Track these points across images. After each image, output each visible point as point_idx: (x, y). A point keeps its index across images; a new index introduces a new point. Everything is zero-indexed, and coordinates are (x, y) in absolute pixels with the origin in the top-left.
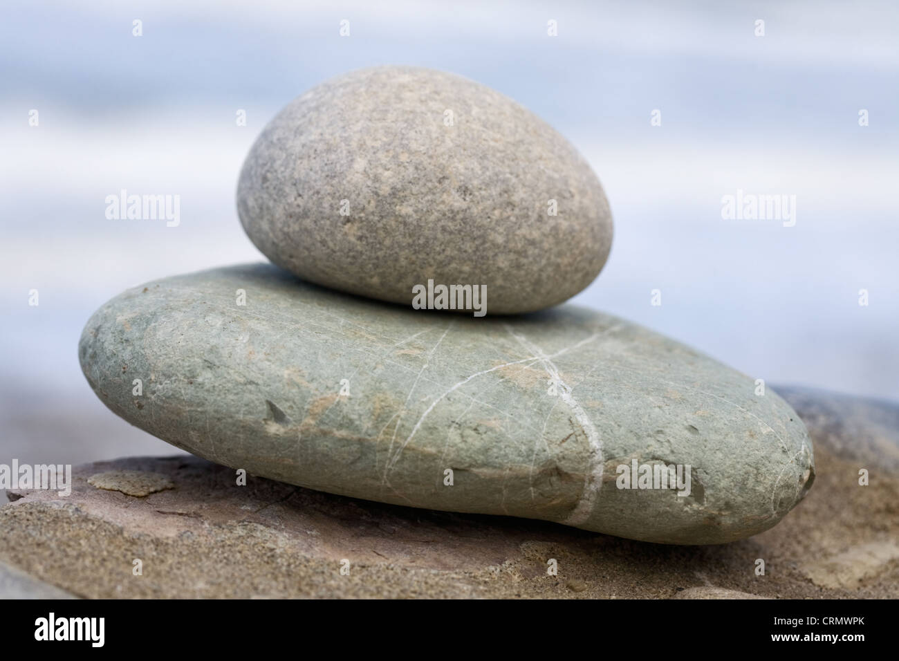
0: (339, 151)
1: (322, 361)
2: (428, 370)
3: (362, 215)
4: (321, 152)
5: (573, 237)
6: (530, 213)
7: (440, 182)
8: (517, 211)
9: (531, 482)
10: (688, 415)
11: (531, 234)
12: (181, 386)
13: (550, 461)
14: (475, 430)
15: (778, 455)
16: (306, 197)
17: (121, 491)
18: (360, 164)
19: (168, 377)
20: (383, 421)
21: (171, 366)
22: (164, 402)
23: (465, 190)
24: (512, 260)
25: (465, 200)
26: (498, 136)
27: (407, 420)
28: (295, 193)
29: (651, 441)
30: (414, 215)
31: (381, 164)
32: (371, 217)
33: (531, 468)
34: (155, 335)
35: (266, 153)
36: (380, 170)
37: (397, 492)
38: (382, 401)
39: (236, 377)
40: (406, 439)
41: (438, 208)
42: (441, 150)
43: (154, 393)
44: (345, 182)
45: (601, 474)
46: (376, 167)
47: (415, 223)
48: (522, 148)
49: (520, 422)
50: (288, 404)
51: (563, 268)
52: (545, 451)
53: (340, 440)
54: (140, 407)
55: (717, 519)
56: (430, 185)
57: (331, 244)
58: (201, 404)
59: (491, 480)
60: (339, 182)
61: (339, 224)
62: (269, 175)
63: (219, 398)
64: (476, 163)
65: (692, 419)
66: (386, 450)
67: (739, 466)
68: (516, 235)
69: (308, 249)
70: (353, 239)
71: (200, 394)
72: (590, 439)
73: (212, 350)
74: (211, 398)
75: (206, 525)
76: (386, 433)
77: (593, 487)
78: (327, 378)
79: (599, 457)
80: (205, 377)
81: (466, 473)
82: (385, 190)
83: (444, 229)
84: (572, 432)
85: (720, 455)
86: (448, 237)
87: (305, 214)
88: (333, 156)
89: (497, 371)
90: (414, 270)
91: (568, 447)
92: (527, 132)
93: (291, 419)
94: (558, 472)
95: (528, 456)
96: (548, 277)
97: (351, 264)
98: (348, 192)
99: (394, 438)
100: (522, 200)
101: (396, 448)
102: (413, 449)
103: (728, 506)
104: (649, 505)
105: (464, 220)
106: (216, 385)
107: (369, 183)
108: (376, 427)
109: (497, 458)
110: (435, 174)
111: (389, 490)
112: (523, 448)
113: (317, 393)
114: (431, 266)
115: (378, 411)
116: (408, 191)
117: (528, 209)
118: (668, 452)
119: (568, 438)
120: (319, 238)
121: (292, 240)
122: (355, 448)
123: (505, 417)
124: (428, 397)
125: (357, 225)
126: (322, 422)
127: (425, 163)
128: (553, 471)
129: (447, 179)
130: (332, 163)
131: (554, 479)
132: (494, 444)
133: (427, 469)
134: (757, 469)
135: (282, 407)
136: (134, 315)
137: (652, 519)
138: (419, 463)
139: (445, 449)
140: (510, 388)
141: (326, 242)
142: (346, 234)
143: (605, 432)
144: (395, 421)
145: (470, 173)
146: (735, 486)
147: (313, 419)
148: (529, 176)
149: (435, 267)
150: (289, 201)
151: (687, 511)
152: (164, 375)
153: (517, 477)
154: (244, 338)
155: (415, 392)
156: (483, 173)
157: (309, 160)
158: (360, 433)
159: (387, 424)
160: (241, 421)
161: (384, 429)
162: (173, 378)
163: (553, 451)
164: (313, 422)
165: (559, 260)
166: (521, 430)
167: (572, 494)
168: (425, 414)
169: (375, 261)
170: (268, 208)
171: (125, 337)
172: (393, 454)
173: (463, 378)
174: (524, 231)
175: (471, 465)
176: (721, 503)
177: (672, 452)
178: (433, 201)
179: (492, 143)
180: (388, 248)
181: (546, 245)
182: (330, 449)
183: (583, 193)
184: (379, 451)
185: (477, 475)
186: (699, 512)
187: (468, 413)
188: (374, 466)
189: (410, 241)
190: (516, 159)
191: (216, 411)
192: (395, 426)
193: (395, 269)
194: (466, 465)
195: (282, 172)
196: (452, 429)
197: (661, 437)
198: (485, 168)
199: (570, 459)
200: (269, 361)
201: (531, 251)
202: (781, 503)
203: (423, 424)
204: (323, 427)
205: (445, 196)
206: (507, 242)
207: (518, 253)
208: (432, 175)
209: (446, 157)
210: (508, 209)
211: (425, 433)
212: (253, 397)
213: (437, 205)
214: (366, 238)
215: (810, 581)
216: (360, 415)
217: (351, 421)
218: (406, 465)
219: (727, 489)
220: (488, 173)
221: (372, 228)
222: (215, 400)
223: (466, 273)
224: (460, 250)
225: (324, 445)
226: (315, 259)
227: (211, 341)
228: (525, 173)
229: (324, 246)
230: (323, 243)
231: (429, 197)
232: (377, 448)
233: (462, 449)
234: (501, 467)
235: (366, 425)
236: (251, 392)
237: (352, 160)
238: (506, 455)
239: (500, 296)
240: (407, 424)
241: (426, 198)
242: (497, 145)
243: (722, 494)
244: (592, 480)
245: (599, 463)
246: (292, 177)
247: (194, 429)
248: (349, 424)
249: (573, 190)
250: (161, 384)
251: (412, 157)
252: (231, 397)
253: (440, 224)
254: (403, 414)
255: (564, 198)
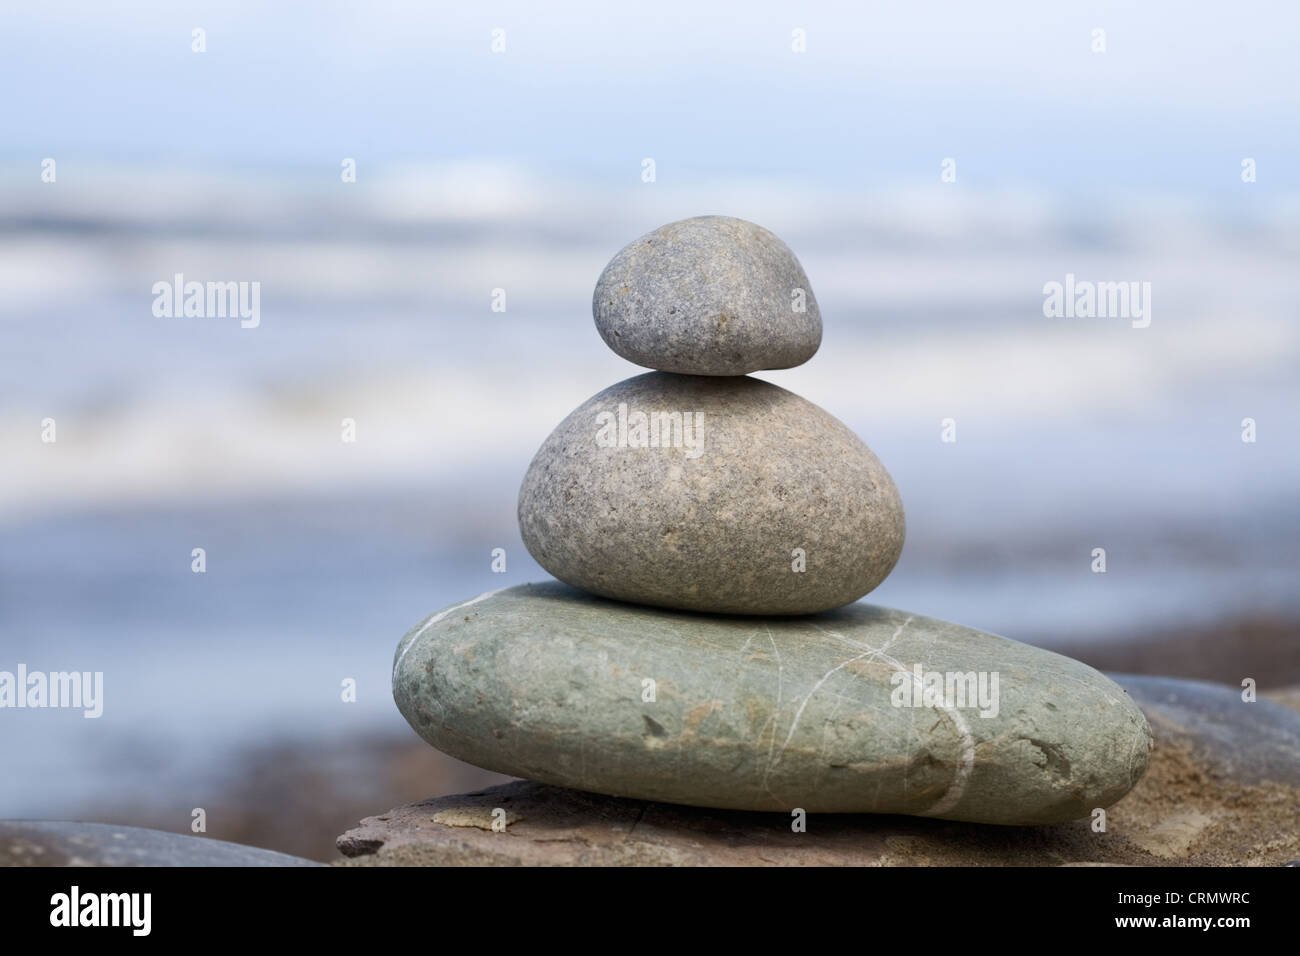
0: (651, 460)
1: (686, 672)
2: (785, 671)
3: (683, 523)
4: (632, 463)
5: (880, 529)
6: (841, 508)
7: (756, 484)
8: (829, 507)
9: (906, 773)
10: (1042, 692)
11: (844, 529)
12: (549, 709)
13: (923, 750)
14: (849, 725)
15: (1128, 725)
16: (621, 510)
17: (477, 827)
18: (676, 472)
19: (536, 702)
20: (760, 725)
21: (535, 690)
22: (532, 727)
23: (780, 490)
24: (827, 557)
25: (781, 500)
26: (801, 433)
27: (782, 722)
28: (608, 507)
29: (1015, 721)
30: (735, 520)
31: (697, 470)
32: (692, 525)
33: (906, 759)
34: (508, 661)
35: (565, 469)
36: (697, 477)
37: (774, 796)
38: (755, 705)
39: (607, 695)
40: (784, 740)
41: (757, 511)
42: (752, 451)
43: (518, 720)
44: (662, 492)
45: (972, 757)
46: (692, 473)
47: (736, 527)
48: (824, 443)
49: (889, 714)
50: (665, 717)
51: (871, 561)
52: (917, 740)
53: (722, 748)
54: (500, 736)
55: (1083, 793)
56: (746, 487)
57: (650, 556)
58: (575, 726)
59: (869, 775)
60: (656, 492)
61: (659, 535)
62: (573, 491)
63: (593, 718)
64: (786, 462)
65: (1048, 698)
66: (766, 754)
67: (1099, 739)
68: (829, 531)
69: (622, 563)
70: (673, 549)
71: (573, 716)
72: (957, 725)
73: (576, 670)
74: (585, 719)
75: (595, 848)
76: (764, 737)
77: (964, 773)
78: (698, 688)
79: (969, 741)
80: (574, 697)
81: (844, 770)
82: (704, 496)
83: (763, 531)
84: (938, 719)
85: (1080, 729)
86: (767, 539)
87: (622, 528)
88: (645, 467)
89: (846, 668)
90: (734, 576)
91: (939, 734)
92: (825, 426)
93: (670, 731)
94: (931, 761)
95: (903, 746)
96: (859, 571)
97: (670, 574)
98: (666, 501)
99: (772, 741)
100: (833, 495)
101: (775, 751)
102: (793, 751)
103: (1093, 779)
104: (1019, 785)
105: (782, 521)
106: (589, 704)
107: (688, 491)
108: (754, 732)
109: (873, 751)
110: (750, 476)
111: (767, 794)
112: (897, 739)
113: (691, 703)
114: (751, 570)
115: (753, 716)
116: (727, 495)
117: (838, 504)
118: (1032, 730)
119: (937, 725)
120: (636, 551)
121: (605, 556)
122: (735, 755)
123: (874, 710)
124: (796, 698)
125: (678, 533)
126: (701, 731)
127: (740, 466)
128: (926, 759)
129: (763, 479)
130: (645, 474)
131: (926, 768)
132: (869, 738)
133: (807, 769)
134: (1115, 740)
135: (659, 720)
136: (472, 645)
137: (1020, 799)
138: (800, 763)
139: (823, 748)
140: (867, 682)
141: (644, 554)
142: (666, 544)
143: (970, 717)
144: (771, 724)
145: (783, 472)
146: (1098, 758)
147: (692, 729)
148: (835, 471)
149: (754, 571)
150: (601, 516)
151: (1055, 788)
152: (529, 700)
153: (894, 769)
154: (603, 657)
155: (783, 694)
156: (795, 471)
157: (620, 473)
158: (739, 738)
159: (764, 728)
160: (619, 739)
161: (762, 733)
162: (541, 703)
163: (925, 740)
164: (692, 733)
165: (869, 554)
166: (892, 722)
167: (943, 781)
168: (798, 715)
169: (696, 570)
170: (576, 525)
171: (471, 667)
172: (774, 757)
173: (820, 677)
174: (837, 527)
175: (850, 761)
176: (1087, 776)
177: (1037, 730)
178: (752, 504)
179: (797, 440)
180: (709, 555)
181: (858, 540)
182: (712, 758)
183: (882, 483)
184: (759, 756)
185: (856, 771)
186: (1066, 787)
187: (838, 710)
188: (755, 771)
189: (732, 546)
190: (821, 454)
191: (592, 731)
192: (772, 729)
193: (715, 577)
194: (845, 761)
195: (589, 487)
196: (826, 728)
197: (1024, 717)
198: (795, 467)
199: (941, 747)
200: (636, 675)
201: (845, 546)
202: (1136, 772)
203: (798, 724)
204: (702, 737)
205: (762, 497)
206: (822, 539)
207: (833, 549)
208: (748, 477)
209: (759, 458)
210: (822, 506)
211: (802, 733)
212: (629, 713)
213: (756, 507)
214: (688, 546)
215: (1148, 852)
216: (737, 722)
217: (729, 728)
218: (786, 766)
219: (1091, 762)
220: (799, 471)
221: (693, 536)
222: (590, 721)
223: (783, 574)
224: (778, 551)
225: (705, 755)
226: (630, 573)
227: (572, 661)
228: (832, 468)
229: (642, 558)
230: (641, 555)
231: (748, 500)
232: (758, 753)
233: (840, 746)
234: (878, 761)
235: (744, 730)
236: (625, 708)
237: (666, 469)
238: (881, 748)
239: (814, 594)
240: (784, 727)
241: (745, 501)
242: (802, 441)
243: (1087, 768)
244: (963, 765)
245: (969, 747)
246: (602, 491)
247: (565, 752)
248: (727, 731)
249: (875, 482)
250: (527, 709)
251: (726, 461)
252: (606, 715)
253: (760, 526)
254: (777, 716)
255: (869, 490)
